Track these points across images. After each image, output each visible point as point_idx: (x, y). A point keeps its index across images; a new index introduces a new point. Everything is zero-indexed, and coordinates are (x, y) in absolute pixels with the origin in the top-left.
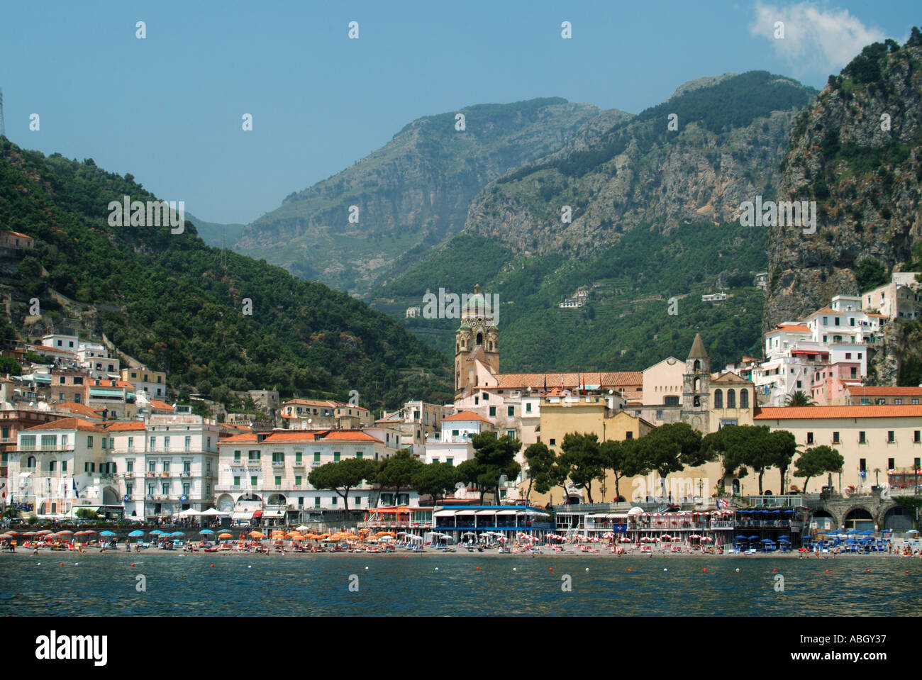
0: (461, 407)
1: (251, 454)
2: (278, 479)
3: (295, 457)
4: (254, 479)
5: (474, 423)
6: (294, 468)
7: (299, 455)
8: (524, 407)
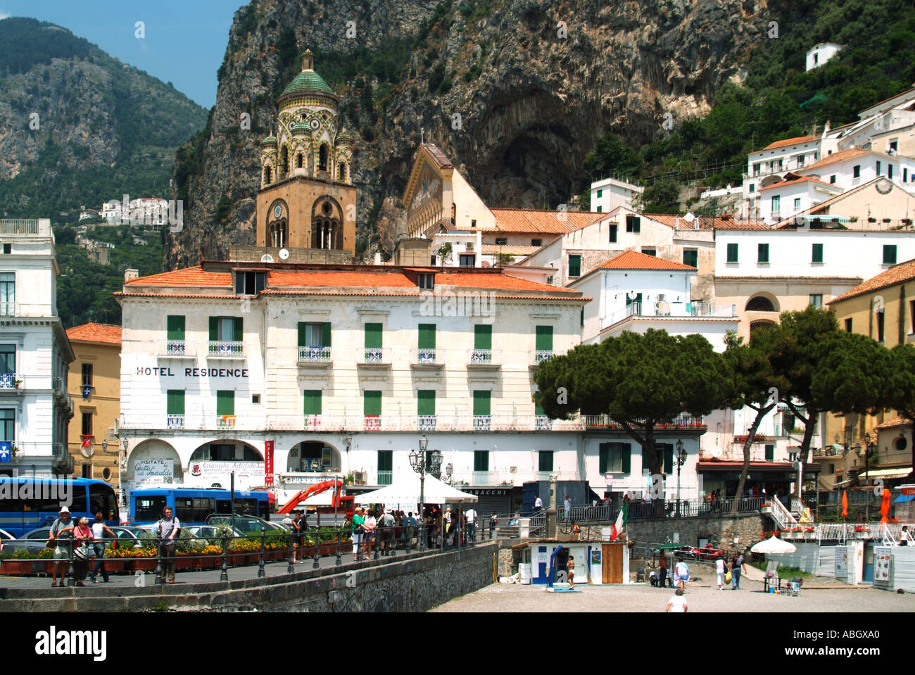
1: (215, 325)
2: (313, 400)
3: (361, 335)
4: (226, 399)
5: (679, 278)
6: (360, 367)
7: (374, 331)
8: (721, 252)
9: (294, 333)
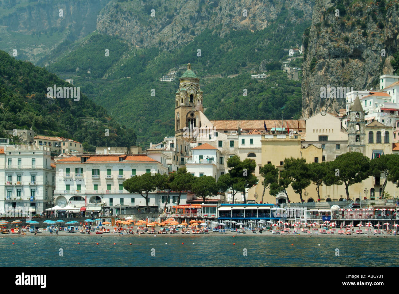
0: (201, 141)
1: (77, 170)
2: (96, 186)
3: (106, 172)
4: (79, 186)
5: (213, 151)
6: (106, 179)
7: (109, 171)
8: (240, 141)
9: (91, 172)
